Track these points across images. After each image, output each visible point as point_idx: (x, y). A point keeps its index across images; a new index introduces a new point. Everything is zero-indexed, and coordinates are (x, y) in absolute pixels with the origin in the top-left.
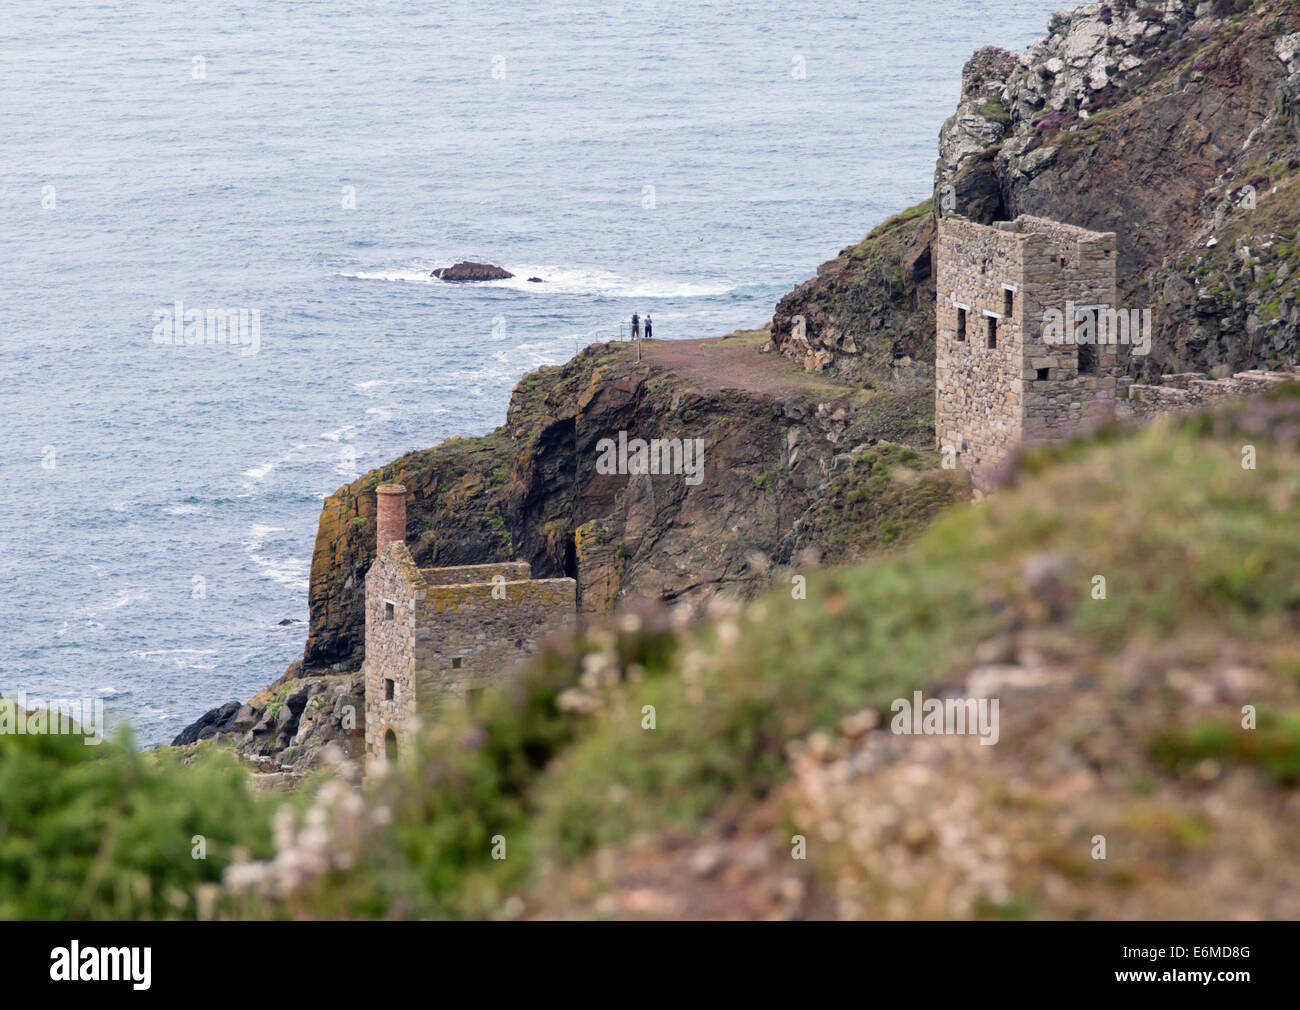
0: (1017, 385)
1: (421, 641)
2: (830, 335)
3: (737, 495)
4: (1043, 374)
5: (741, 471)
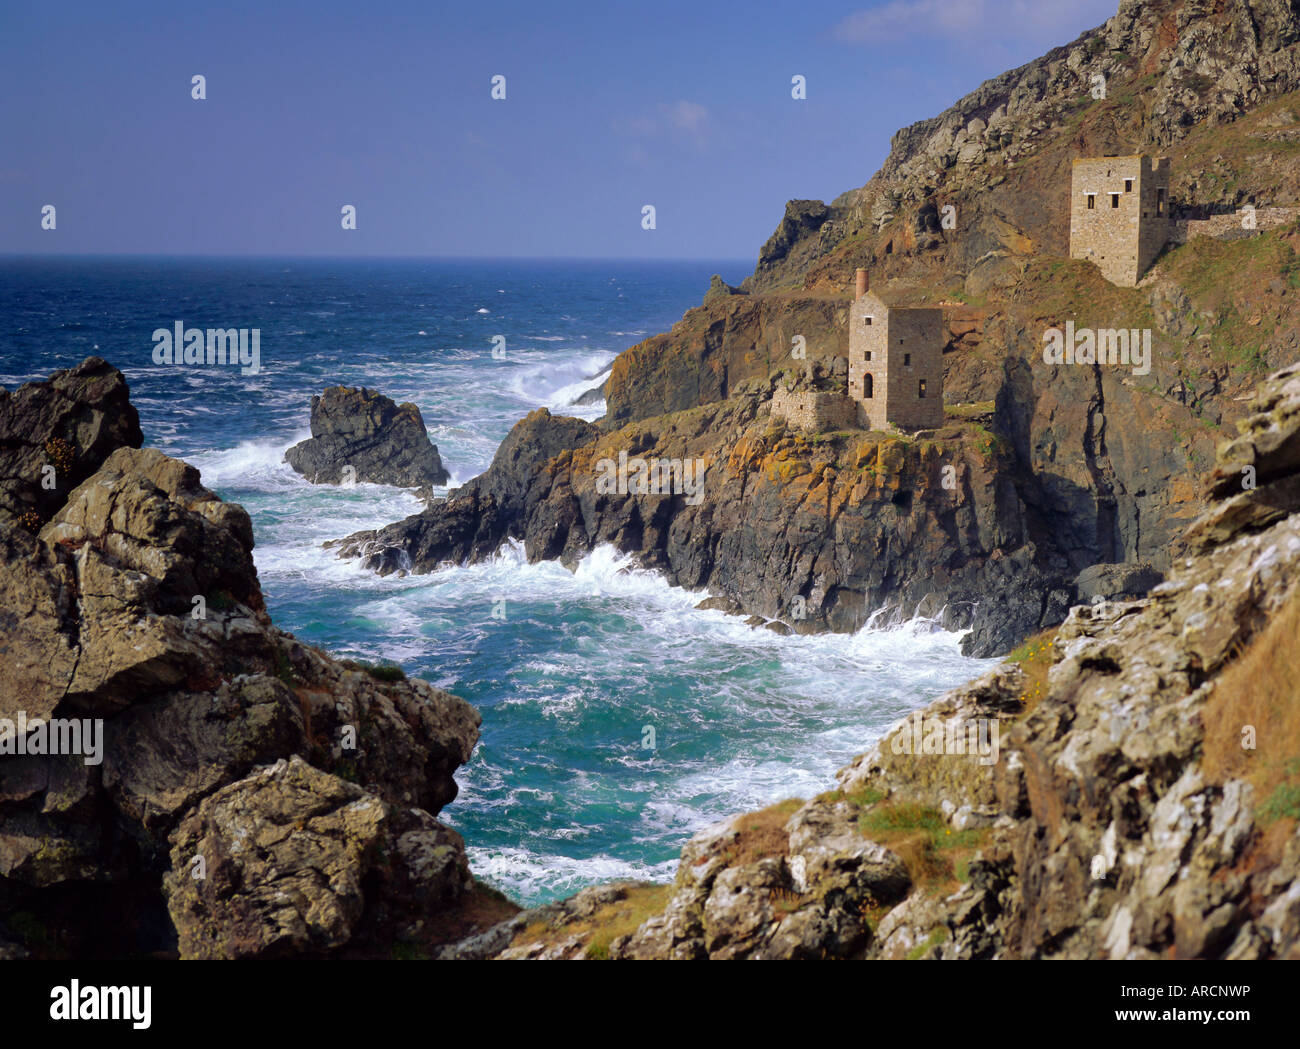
0: (1136, 220)
1: (890, 331)
2: (844, 278)
3: (820, 336)
4: (1145, 214)
5: (821, 327)
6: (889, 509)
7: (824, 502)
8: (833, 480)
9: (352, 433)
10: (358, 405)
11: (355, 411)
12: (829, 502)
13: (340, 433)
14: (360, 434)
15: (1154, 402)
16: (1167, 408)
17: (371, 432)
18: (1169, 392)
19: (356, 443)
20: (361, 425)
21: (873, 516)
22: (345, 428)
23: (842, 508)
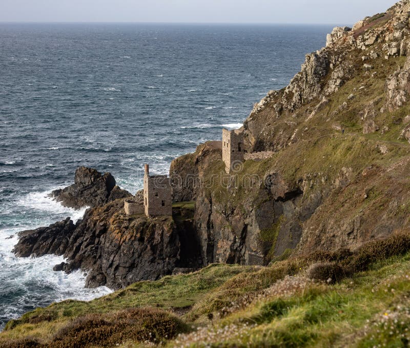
0: (230, 153)
1: (149, 186)
4: (233, 151)
6: (136, 242)
7: (119, 239)
8: (124, 232)
9: (85, 183)
10: (87, 174)
11: (86, 176)
12: (121, 239)
13: (81, 183)
14: (87, 184)
15: (218, 215)
16: (220, 217)
17: (90, 183)
18: (222, 212)
19: (86, 187)
20: (87, 181)
21: (132, 244)
22: (83, 182)
23: (124, 241)
